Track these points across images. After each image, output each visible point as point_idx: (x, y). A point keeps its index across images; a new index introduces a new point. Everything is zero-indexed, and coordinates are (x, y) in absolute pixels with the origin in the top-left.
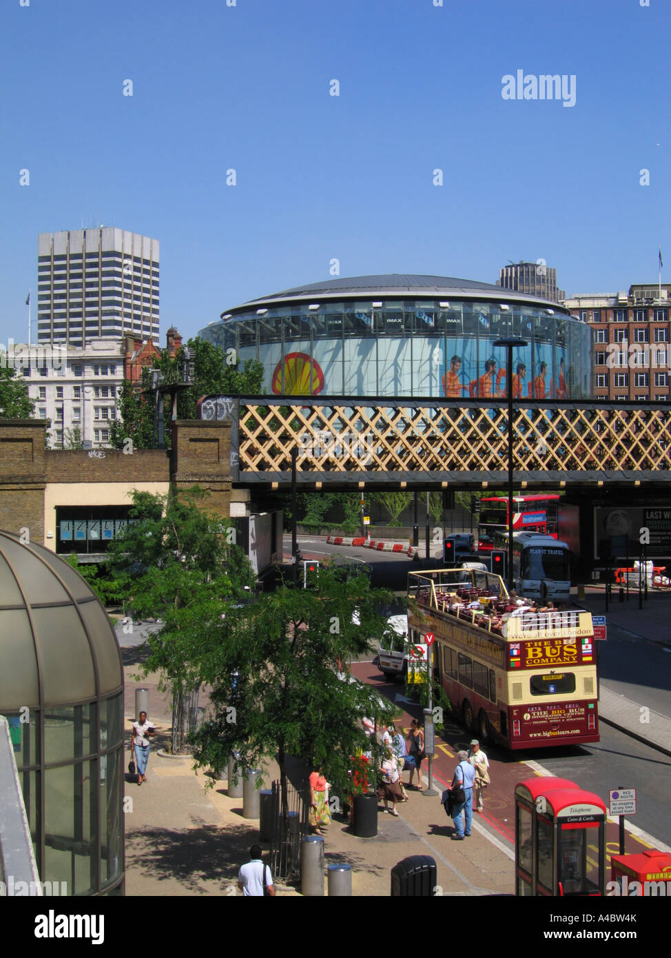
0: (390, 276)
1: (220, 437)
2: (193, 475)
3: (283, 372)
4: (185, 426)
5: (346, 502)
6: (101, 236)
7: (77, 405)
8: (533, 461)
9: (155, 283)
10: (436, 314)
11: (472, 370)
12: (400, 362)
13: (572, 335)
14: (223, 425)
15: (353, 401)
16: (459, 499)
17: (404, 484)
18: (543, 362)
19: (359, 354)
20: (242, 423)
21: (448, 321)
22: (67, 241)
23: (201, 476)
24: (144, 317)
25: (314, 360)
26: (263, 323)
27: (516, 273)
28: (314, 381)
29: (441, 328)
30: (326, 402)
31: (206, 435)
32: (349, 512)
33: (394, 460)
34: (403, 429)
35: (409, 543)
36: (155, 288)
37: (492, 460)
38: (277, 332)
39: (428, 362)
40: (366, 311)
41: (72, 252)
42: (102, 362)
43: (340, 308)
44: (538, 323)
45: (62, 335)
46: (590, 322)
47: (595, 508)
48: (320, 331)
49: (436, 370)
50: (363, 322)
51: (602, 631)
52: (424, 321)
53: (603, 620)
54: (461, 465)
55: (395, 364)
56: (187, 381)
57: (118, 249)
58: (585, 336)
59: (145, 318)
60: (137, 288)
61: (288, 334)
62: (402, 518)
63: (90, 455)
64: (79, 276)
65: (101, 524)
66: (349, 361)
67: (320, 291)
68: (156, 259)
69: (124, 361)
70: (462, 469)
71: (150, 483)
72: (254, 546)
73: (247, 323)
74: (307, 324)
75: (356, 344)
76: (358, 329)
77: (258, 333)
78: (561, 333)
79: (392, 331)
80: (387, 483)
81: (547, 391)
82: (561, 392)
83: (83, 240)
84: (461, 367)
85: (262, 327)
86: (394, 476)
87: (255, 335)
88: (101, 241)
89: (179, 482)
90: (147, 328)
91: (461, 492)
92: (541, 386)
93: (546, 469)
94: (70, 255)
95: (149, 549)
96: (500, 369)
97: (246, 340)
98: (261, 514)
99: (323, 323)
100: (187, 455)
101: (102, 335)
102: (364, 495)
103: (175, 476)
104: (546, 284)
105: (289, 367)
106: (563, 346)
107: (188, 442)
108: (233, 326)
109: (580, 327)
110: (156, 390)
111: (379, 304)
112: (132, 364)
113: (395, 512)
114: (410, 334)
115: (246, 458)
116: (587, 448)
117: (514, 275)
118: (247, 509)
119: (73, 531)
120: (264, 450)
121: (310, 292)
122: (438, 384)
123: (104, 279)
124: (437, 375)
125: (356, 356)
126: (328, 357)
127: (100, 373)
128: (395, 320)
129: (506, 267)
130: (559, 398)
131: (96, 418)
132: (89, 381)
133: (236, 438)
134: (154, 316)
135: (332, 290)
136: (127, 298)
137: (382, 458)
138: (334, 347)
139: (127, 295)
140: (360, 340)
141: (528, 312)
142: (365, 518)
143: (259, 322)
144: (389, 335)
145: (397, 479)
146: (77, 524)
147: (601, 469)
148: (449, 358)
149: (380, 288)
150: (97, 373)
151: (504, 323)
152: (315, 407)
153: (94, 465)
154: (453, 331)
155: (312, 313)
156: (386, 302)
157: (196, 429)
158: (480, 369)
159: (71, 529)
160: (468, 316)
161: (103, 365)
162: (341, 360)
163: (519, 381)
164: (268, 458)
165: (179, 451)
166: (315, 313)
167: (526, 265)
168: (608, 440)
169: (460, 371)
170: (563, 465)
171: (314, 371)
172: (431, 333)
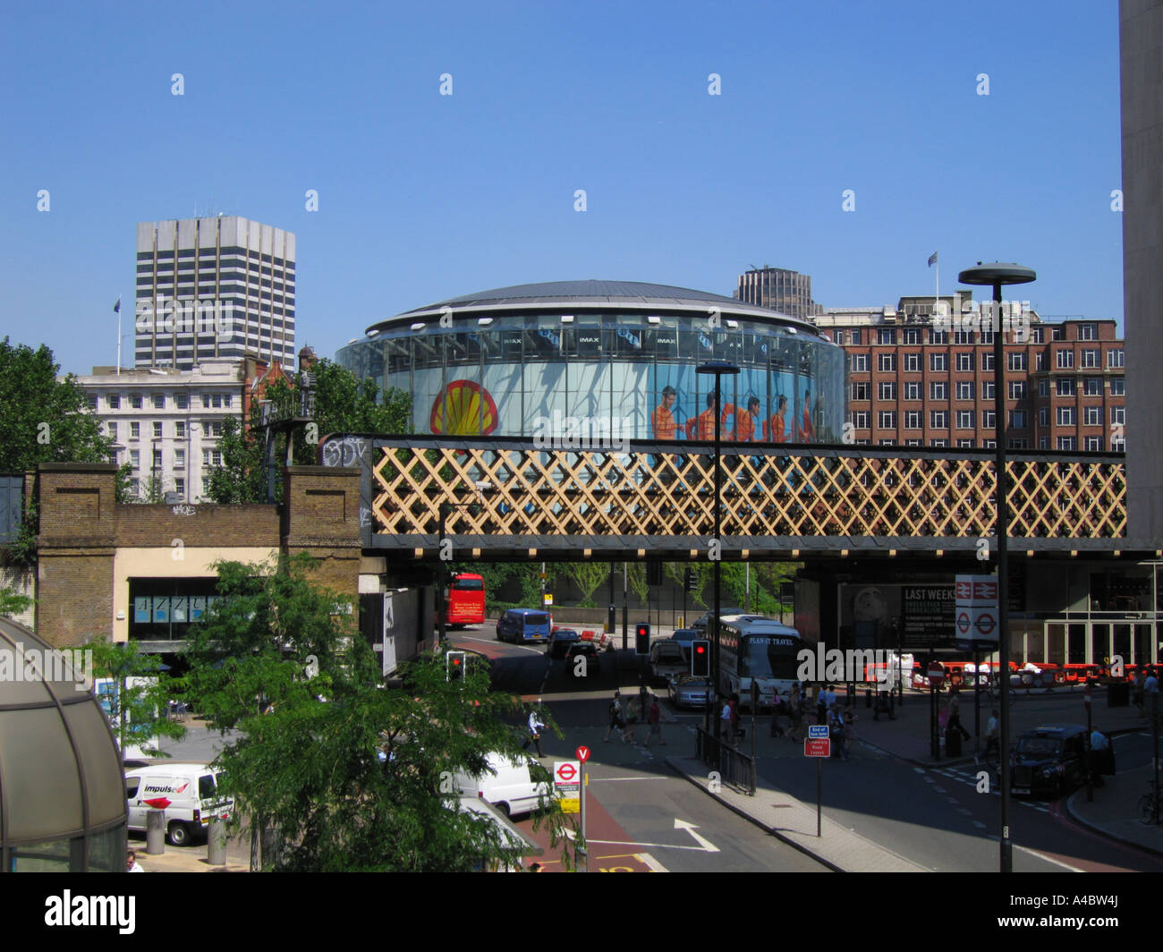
0: (586, 282)
1: (346, 489)
2: (310, 538)
3: (444, 405)
4: (301, 474)
5: (525, 576)
6: (219, 227)
7: (180, 446)
8: (757, 523)
9: (291, 289)
10: (643, 332)
11: (689, 405)
12: (596, 394)
13: (820, 361)
14: (351, 473)
15: (522, 443)
16: (671, 573)
17: (588, 552)
18: (782, 396)
19: (543, 384)
20: (377, 471)
21: (660, 341)
22: (175, 233)
23: (320, 539)
24: (275, 332)
25: (485, 390)
26: (419, 341)
27: (759, 280)
28: (484, 418)
29: (649, 350)
30: (487, 444)
31: (329, 486)
32: (527, 588)
33: (575, 521)
34: (587, 480)
35: (602, 629)
36: (289, 295)
37: (703, 521)
38: (437, 354)
39: (633, 394)
40: (552, 327)
41: (182, 247)
42: (213, 391)
43: (519, 324)
44: (776, 345)
45: (167, 355)
46: (848, 344)
47: (839, 586)
48: (494, 352)
49: (644, 404)
50: (549, 341)
51: (824, 745)
52: (628, 341)
53: (826, 731)
54: (663, 528)
55: (590, 396)
56: (306, 415)
57: (242, 244)
58: (837, 363)
59: (276, 335)
60: (266, 295)
61: (451, 357)
62: (596, 596)
63: (176, 511)
64: (190, 278)
65: (189, 602)
66: (531, 392)
67: (494, 301)
68: (291, 258)
69: (242, 390)
70: (664, 533)
71: (255, 549)
72: (390, 633)
73: (399, 342)
74: (476, 343)
75: (540, 370)
76: (542, 350)
77: (412, 355)
78: (806, 357)
79: (589, 354)
80: (567, 551)
81: (786, 433)
82: (806, 435)
83: (196, 232)
84: (676, 401)
85: (418, 349)
86: (576, 542)
87: (409, 357)
88: (220, 234)
89: (291, 547)
90: (278, 348)
91: (673, 563)
92: (780, 426)
93: (774, 534)
94: (179, 251)
95: (242, 635)
96: (726, 405)
97: (398, 363)
98: (400, 590)
99: (497, 342)
100: (303, 512)
101: (219, 356)
102: (546, 567)
103: (287, 539)
104: (798, 296)
105: (452, 400)
106: (808, 374)
107: (304, 495)
108: (380, 345)
109: (831, 351)
110: (266, 426)
111: (570, 318)
112: (252, 394)
113: (589, 588)
114: (609, 358)
115: (381, 517)
116: (828, 506)
117: (756, 284)
118: (381, 583)
119: (152, 611)
120: (405, 506)
121: (480, 302)
122: (646, 424)
123: (223, 283)
124: (645, 411)
125: (539, 386)
126: (504, 386)
127: (211, 405)
128: (591, 340)
129: (747, 273)
130: (804, 442)
131: (205, 464)
132: (196, 415)
133: (368, 490)
134: (288, 331)
135: (509, 300)
136: (253, 308)
137: (560, 518)
138: (511, 373)
139: (252, 304)
140: (545, 364)
141: (763, 330)
142: (546, 596)
143: (413, 340)
144: (583, 358)
145: (579, 545)
146: (157, 601)
147: (845, 534)
148: (660, 389)
149: (572, 297)
150: (206, 405)
151: (732, 345)
152: (472, 451)
153: (180, 524)
154: (665, 354)
155: (483, 329)
156: (580, 317)
157: (315, 477)
158: (700, 404)
159: (149, 609)
160: (685, 335)
161: (215, 394)
162: (520, 390)
163: (751, 419)
164: (410, 517)
165: (292, 506)
166: (486, 329)
167: (773, 271)
168: (855, 497)
169: (674, 406)
170: (795, 528)
171: (485, 404)
172: (637, 357)
